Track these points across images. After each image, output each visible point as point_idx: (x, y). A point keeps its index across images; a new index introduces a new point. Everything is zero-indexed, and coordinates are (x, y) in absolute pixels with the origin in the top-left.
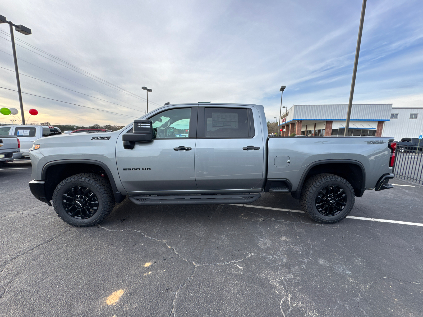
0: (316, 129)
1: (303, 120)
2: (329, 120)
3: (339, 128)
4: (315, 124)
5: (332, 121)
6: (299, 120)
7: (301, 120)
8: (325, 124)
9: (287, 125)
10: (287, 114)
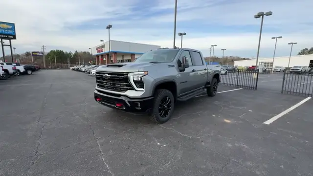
1: (117, 52)
5: (135, 54)
6: (115, 52)
9: (102, 55)
10: (103, 46)
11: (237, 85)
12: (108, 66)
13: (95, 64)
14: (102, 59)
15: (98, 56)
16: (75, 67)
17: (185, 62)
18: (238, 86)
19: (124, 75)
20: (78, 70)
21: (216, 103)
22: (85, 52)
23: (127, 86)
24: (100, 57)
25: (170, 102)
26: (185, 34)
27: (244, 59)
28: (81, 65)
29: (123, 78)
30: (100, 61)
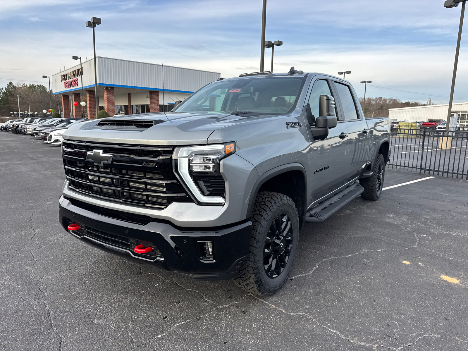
0: (131, 104)
1: (115, 86)
2: (155, 90)
3: (168, 103)
4: (129, 95)
5: (158, 92)
6: (110, 86)
7: (113, 86)
8: (148, 96)
9: (77, 95)
10: (79, 72)
11: (421, 169)
12: (101, 124)
13: (59, 116)
14: (78, 105)
15: (66, 96)
16: (8, 124)
17: (325, 113)
18: (423, 171)
19: (158, 154)
20: (16, 131)
21: (391, 218)
22: (33, 86)
23: (169, 188)
24: (72, 99)
25: (291, 231)
26: (280, 44)
27: (407, 105)
28: (23, 118)
29: (157, 163)
30: (73, 108)
